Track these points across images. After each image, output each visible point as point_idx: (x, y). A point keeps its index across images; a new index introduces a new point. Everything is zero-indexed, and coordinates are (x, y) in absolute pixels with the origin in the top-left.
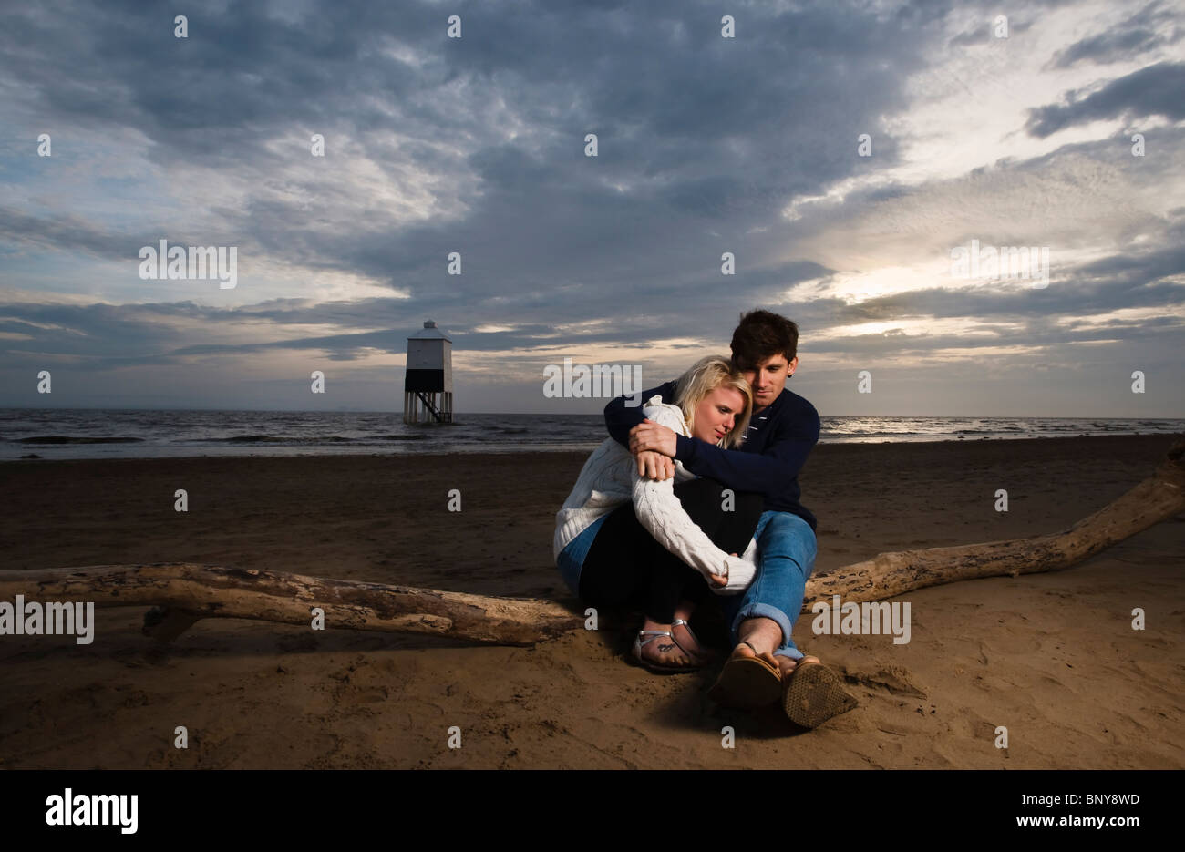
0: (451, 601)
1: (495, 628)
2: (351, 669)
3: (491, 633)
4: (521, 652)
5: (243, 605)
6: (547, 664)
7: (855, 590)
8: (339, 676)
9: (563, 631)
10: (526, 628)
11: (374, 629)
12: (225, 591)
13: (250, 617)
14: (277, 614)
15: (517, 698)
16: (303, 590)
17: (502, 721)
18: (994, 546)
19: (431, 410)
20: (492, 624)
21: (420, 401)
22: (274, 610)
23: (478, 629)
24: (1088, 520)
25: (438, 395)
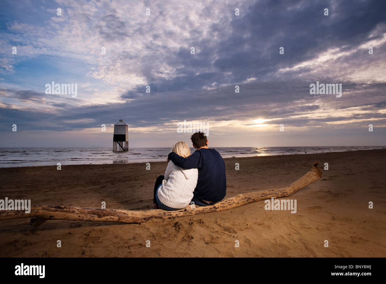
0: (118, 212)
1: (130, 219)
2: (90, 232)
3: (129, 220)
4: (137, 225)
5: (59, 216)
6: (144, 228)
7: (230, 205)
8: (86, 234)
9: (149, 219)
10: (139, 219)
11: (97, 221)
12: (54, 212)
13: (61, 219)
14: (69, 218)
15: (134, 238)
16: (77, 211)
17: (129, 244)
18: (270, 191)
19: (122, 147)
20: (130, 218)
21: (118, 144)
22: (69, 217)
23: (126, 219)
24: (294, 183)
25: (124, 142)
